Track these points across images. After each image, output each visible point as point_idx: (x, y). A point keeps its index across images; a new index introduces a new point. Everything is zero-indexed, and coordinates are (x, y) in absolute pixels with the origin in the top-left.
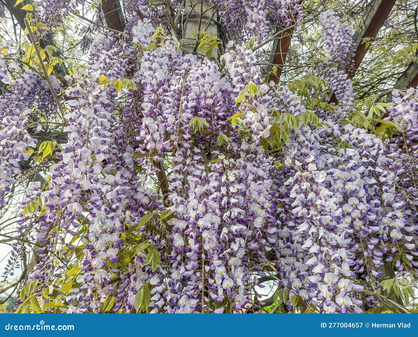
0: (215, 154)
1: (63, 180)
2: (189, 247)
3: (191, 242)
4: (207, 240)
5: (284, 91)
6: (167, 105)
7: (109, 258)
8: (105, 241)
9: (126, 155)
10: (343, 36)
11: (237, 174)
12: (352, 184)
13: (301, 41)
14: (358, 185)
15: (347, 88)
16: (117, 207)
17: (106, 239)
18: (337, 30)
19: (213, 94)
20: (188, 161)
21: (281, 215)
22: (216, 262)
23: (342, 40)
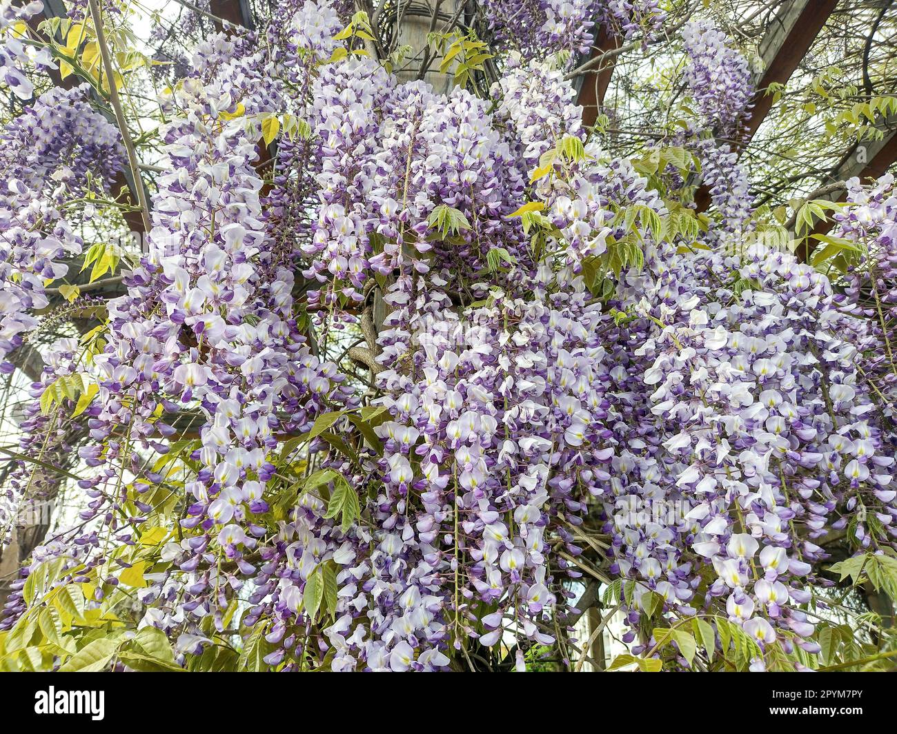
0: (479, 289)
1: (139, 330)
2: (425, 481)
3: (430, 471)
4: (467, 465)
5: (622, 170)
6: (379, 178)
7: (248, 501)
8: (239, 463)
9: (276, 286)
10: (730, 74)
11: (531, 330)
12: (770, 364)
13: (628, 90)
14: (780, 366)
15: (738, 182)
16: (264, 392)
17: (241, 459)
18: (720, 60)
19: (477, 161)
20: (420, 302)
21: (618, 426)
22: (487, 515)
23: (729, 83)
